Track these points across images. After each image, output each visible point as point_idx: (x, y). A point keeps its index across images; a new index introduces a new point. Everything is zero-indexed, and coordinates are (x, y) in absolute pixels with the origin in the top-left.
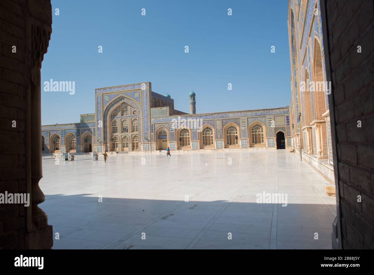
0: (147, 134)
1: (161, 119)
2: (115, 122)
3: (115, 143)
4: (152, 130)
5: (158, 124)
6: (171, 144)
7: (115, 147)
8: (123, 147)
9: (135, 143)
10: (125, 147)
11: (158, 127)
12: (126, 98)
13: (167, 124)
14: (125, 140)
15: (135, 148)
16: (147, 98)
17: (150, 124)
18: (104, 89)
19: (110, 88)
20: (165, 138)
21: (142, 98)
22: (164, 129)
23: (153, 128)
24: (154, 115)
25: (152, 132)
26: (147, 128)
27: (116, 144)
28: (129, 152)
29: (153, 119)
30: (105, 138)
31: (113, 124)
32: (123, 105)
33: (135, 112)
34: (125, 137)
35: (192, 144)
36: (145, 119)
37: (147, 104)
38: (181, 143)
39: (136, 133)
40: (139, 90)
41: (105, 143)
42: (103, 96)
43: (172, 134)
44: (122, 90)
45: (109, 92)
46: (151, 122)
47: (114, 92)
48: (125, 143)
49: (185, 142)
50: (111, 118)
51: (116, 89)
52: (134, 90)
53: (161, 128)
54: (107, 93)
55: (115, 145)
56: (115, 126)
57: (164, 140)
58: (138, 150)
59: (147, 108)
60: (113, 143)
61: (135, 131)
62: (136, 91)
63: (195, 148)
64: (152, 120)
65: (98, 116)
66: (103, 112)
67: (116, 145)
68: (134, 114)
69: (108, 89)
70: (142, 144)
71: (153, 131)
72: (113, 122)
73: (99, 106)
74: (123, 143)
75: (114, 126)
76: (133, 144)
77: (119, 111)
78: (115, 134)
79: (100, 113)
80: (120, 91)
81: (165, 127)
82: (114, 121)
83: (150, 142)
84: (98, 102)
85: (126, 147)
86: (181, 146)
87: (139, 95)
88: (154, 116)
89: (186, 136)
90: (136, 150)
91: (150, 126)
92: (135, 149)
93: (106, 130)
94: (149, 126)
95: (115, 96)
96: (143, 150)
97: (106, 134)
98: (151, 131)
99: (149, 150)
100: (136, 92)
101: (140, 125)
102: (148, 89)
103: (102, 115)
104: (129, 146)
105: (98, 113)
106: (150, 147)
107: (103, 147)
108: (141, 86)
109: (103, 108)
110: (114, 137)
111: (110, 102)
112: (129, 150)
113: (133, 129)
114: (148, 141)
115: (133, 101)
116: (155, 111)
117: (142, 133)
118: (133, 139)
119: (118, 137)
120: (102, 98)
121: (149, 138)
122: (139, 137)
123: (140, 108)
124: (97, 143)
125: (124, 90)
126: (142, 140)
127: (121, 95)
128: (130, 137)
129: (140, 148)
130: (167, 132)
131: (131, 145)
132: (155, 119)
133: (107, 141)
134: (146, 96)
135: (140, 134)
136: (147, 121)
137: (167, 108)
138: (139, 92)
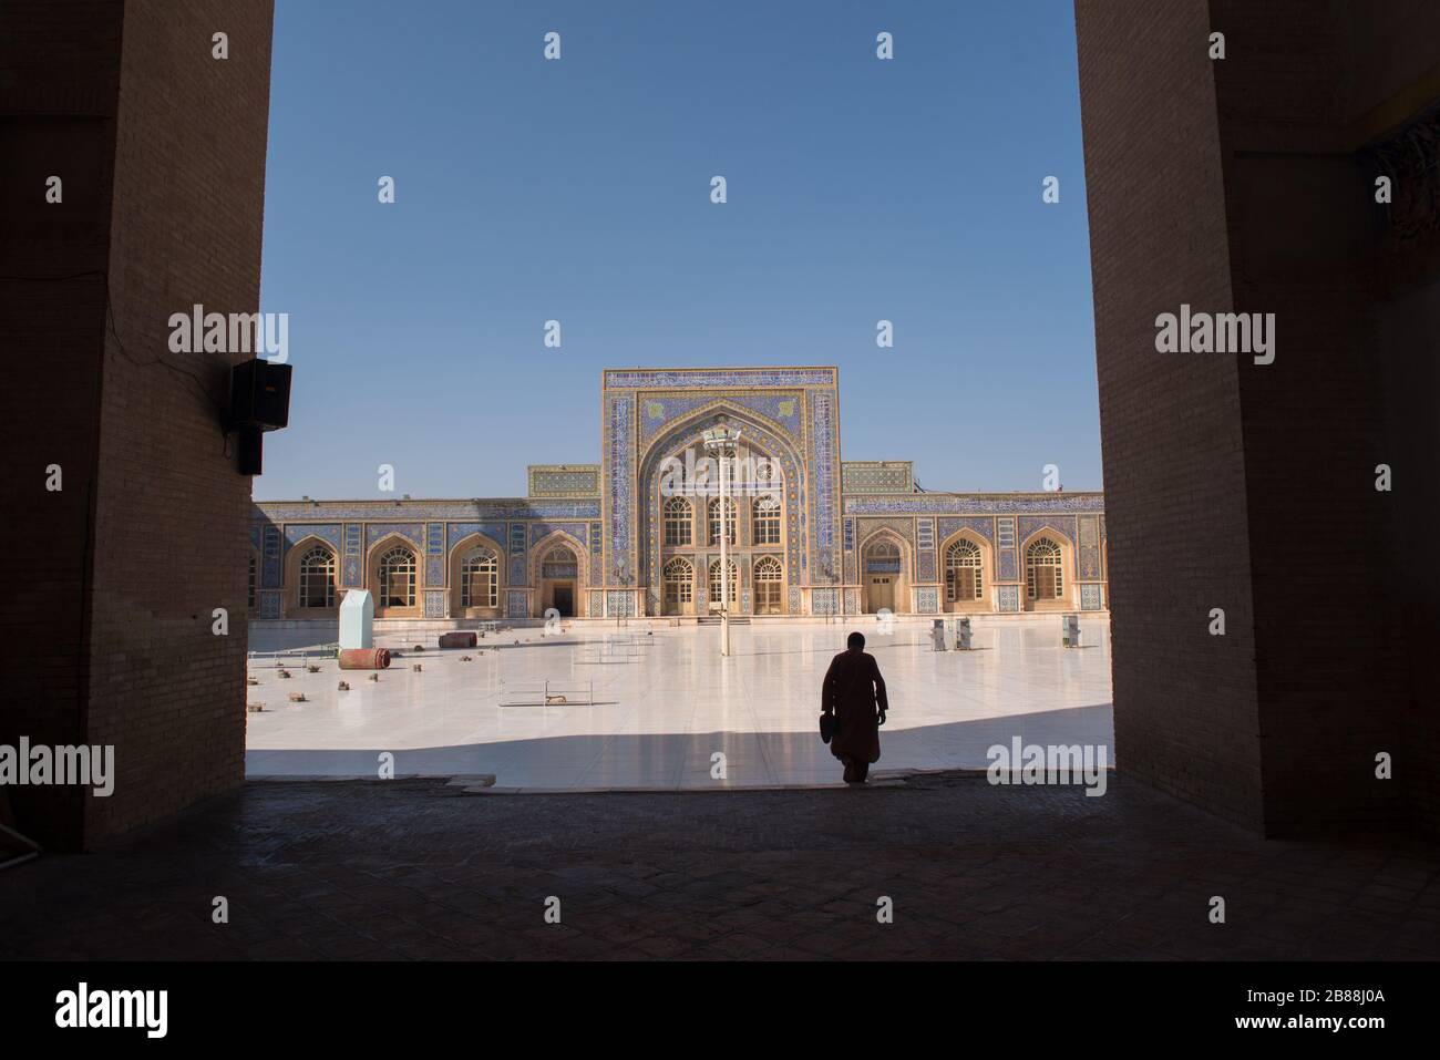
0: (829, 554)
1: (885, 502)
2: (681, 505)
3: (676, 585)
4: (850, 539)
5: (872, 521)
6: (921, 592)
7: (676, 601)
8: (714, 600)
9: (764, 585)
11: (873, 531)
12: (741, 415)
13: (907, 523)
15: (767, 603)
16: (831, 423)
17: (842, 519)
18: (643, 374)
19: (673, 374)
20: (882, 572)
21: (809, 419)
22: (892, 539)
23: (854, 535)
24: (857, 486)
25: (850, 547)
26: (830, 534)
27: (679, 588)
28: (752, 620)
29: (854, 502)
30: (644, 565)
31: (673, 512)
35: (997, 594)
36: (823, 499)
37: (828, 445)
38: (952, 591)
39: (766, 547)
40: (798, 393)
41: (645, 583)
42: (638, 401)
43: (927, 557)
44: (725, 384)
45: (668, 389)
46: (843, 513)
47: (687, 389)
49: (964, 587)
51: (697, 379)
52: (775, 390)
53: (881, 533)
54: (660, 389)
55: (676, 591)
56: (678, 520)
57: (877, 577)
58: (776, 613)
60: (668, 585)
61: (763, 541)
62: (783, 394)
63: (1009, 607)
64: (848, 503)
65: (615, 474)
66: (638, 461)
67: (679, 593)
69: (659, 377)
70: (810, 591)
71: (854, 543)
73: (621, 436)
74: (713, 585)
75: (671, 520)
76: (757, 590)
78: (679, 550)
79: (626, 465)
80: (715, 388)
81: (898, 531)
82: (674, 500)
83: (839, 585)
84: (615, 422)
86: (952, 599)
87: (797, 410)
88: (857, 491)
89: (969, 566)
90: (770, 613)
91: (842, 525)
92: (765, 610)
93: (648, 533)
94: (837, 527)
95: (692, 406)
96: (809, 613)
97: (649, 550)
98: (843, 544)
99: (834, 613)
100: (785, 399)
101: (793, 518)
102: (832, 391)
103: (633, 475)
104: (742, 598)
105: (615, 465)
106: (841, 600)
107: (637, 599)
108: (804, 378)
109: (638, 446)
110: (674, 559)
111: (671, 427)
112: (741, 610)
113: (757, 532)
114: (833, 582)
115: (770, 430)
116: (861, 473)
117: (806, 550)
118: (757, 571)
119: (692, 561)
120: (632, 408)
121: (838, 569)
122: (790, 562)
123: (797, 457)
124: (608, 583)
125: (734, 388)
126: (806, 575)
127: (720, 404)
128: (745, 562)
129: (796, 603)
130: (905, 549)
131: (751, 593)
132: (860, 500)
133: (652, 575)
134: (827, 415)
135: (794, 552)
136: (829, 508)
137: (906, 465)
138: (794, 400)
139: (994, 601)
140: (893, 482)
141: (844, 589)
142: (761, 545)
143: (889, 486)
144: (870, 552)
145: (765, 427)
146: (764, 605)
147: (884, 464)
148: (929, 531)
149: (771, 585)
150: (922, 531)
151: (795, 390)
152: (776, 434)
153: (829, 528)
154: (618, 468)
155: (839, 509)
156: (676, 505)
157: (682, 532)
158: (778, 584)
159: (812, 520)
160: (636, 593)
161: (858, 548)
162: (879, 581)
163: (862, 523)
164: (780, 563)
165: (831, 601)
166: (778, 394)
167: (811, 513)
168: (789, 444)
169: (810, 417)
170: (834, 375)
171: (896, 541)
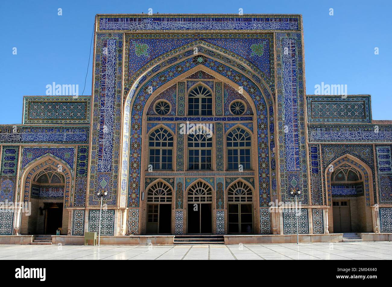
1: (346, 131)
3: (157, 207)
5: (336, 148)
6: (382, 212)
11: (336, 157)
12: (218, 56)
15: (241, 223)
16: (297, 62)
17: (308, 146)
18: (132, 18)
19: (157, 19)
20: (341, 195)
21: (278, 59)
23: (320, 160)
24: (321, 117)
25: (316, 171)
26: (298, 159)
28: (225, 239)
29: (318, 131)
30: (125, 186)
31: (155, 141)
32: (194, 83)
33: (238, 108)
34: (200, 184)
36: (291, 127)
37: (294, 81)
39: (239, 173)
40: (268, 36)
42: (126, 41)
44: (203, 28)
45: (153, 31)
46: (308, 140)
47: (170, 31)
50: (150, 119)
51: (179, 23)
52: (248, 34)
53: (343, 159)
54: (145, 31)
56: (161, 148)
61: (236, 167)
62: (255, 36)
64: (313, 132)
65: (103, 104)
66: (125, 93)
69: (145, 21)
72: (153, 134)
73: (109, 71)
77: (181, 100)
78: (159, 175)
79: (113, 96)
80: (194, 31)
81: (360, 158)
82: (157, 131)
83: (309, 206)
84: (104, 59)
87: (267, 51)
88: (321, 122)
91: (308, 150)
96: (281, 233)
98: (310, 168)
100: (256, 41)
101: (263, 146)
103: (119, 106)
105: (103, 96)
106: (311, 220)
108: (273, 24)
109: (125, 80)
111: (155, 65)
113: (230, 159)
115: (243, 69)
117: (276, 174)
119: (172, 184)
120: (120, 47)
121: (306, 191)
122: (261, 185)
124: (91, 203)
125: (212, 31)
127: (199, 45)
128: (220, 185)
129: (268, 223)
130: (366, 174)
131: (225, 214)
132: (324, 129)
133: (134, 196)
134: (294, 55)
135: (264, 175)
136: (296, 136)
137: (364, 99)
138: (265, 43)
140: (353, 114)
141: (313, 209)
142: (234, 170)
143: (349, 117)
145: (239, 66)
146: (238, 225)
148: (388, 156)
149: (243, 206)
150: (382, 156)
151: (266, 34)
152: (249, 72)
153: (297, 153)
154: (106, 98)
155: (306, 136)
156: (159, 135)
157: (164, 158)
158: (250, 206)
159: (281, 147)
161: (324, 172)
162: (338, 205)
163: (326, 149)
164: (251, 187)
166: (250, 36)
167: (281, 141)
169: (279, 56)
170: (299, 22)
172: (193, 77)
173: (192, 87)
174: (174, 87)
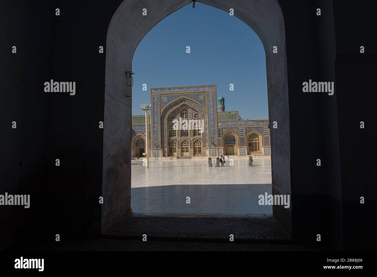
0: (214, 139)
1: (230, 123)
2: (173, 125)
3: (172, 148)
4: (220, 134)
5: (226, 129)
6: (241, 149)
7: (172, 152)
8: (183, 152)
9: (196, 147)
10: (184, 152)
11: (226, 132)
12: (189, 100)
13: (237, 129)
14: (198, 144)
15: (197, 152)
16: (214, 101)
17: (217, 128)
18: (162, 89)
19: (169, 89)
20: (230, 143)
21: (208, 100)
22: (232, 134)
23: (221, 133)
24: (222, 119)
25: (220, 136)
26: (214, 133)
28: (192, 157)
29: (221, 123)
30: (162, 142)
31: (171, 128)
32: (182, 108)
33: (196, 116)
34: (185, 141)
35: (263, 149)
36: (212, 123)
37: (213, 107)
38: (251, 149)
39: (197, 137)
40: (204, 93)
41: (163, 147)
42: (160, 97)
43: (242, 139)
44: (184, 91)
45: (168, 93)
46: (218, 127)
47: (173, 93)
48: (184, 148)
49: (254, 147)
50: (168, 121)
51: (176, 90)
52: (198, 92)
53: (229, 132)
54: (166, 93)
55: (172, 149)
57: (229, 145)
58: (200, 155)
59: (213, 111)
60: (170, 148)
61: (196, 135)
63: (267, 153)
64: (219, 124)
65: (154, 117)
66: (160, 114)
68: (195, 116)
69: (166, 90)
70: (208, 149)
71: (221, 135)
72: (170, 125)
73: (155, 107)
74: (182, 148)
75: (171, 130)
76: (194, 149)
77: (178, 114)
78: (172, 138)
79: (157, 115)
80: (181, 92)
81: (234, 132)
82: (171, 124)
84: (154, 103)
85: (186, 152)
86: (250, 151)
87: (204, 98)
89: (256, 141)
90: (198, 155)
91: (218, 130)
92: (197, 155)
93: (164, 134)
94: (216, 131)
95: (175, 98)
96: (209, 155)
97: (164, 138)
98: (218, 136)
99: (215, 155)
100: (201, 94)
102: (214, 92)
103: (159, 118)
104: (190, 151)
105: (154, 115)
106: (217, 152)
107: (160, 152)
108: (206, 88)
109: (160, 109)
110: (171, 141)
111: (169, 104)
112: (190, 155)
113: (194, 133)
114: (215, 146)
115: (197, 103)
116: (223, 115)
117: (207, 138)
118: (194, 144)
119: (176, 141)
120: (158, 99)
121: (216, 143)
122: (203, 141)
123: (205, 111)
124: (153, 148)
125: (187, 92)
126: (207, 144)
127: (182, 97)
128: (191, 141)
129: (205, 153)
130: (236, 137)
131: (192, 150)
132: (223, 123)
133: (165, 145)
134: (213, 99)
135: (204, 138)
136: (214, 125)
137: (236, 112)
138: (204, 95)
139: (263, 152)
140: (232, 117)
141: (218, 148)
142: (195, 136)
143: (231, 119)
144: (227, 138)
145: (196, 103)
146: (197, 153)
147: (229, 112)
148: (243, 131)
149: (198, 147)
150: (241, 131)
151: (204, 92)
152: (199, 105)
153: (214, 131)
154: (155, 116)
155: (217, 125)
157: (174, 133)
158: (201, 147)
159: (209, 129)
160: (160, 150)
161: (222, 137)
163: (223, 129)
164: (201, 141)
165: (214, 152)
166: (199, 93)
167: (209, 127)
168: (202, 107)
169: (208, 99)
170: (215, 87)
171: (234, 135)
172: (182, 106)
173: (182, 109)
174: (176, 110)
